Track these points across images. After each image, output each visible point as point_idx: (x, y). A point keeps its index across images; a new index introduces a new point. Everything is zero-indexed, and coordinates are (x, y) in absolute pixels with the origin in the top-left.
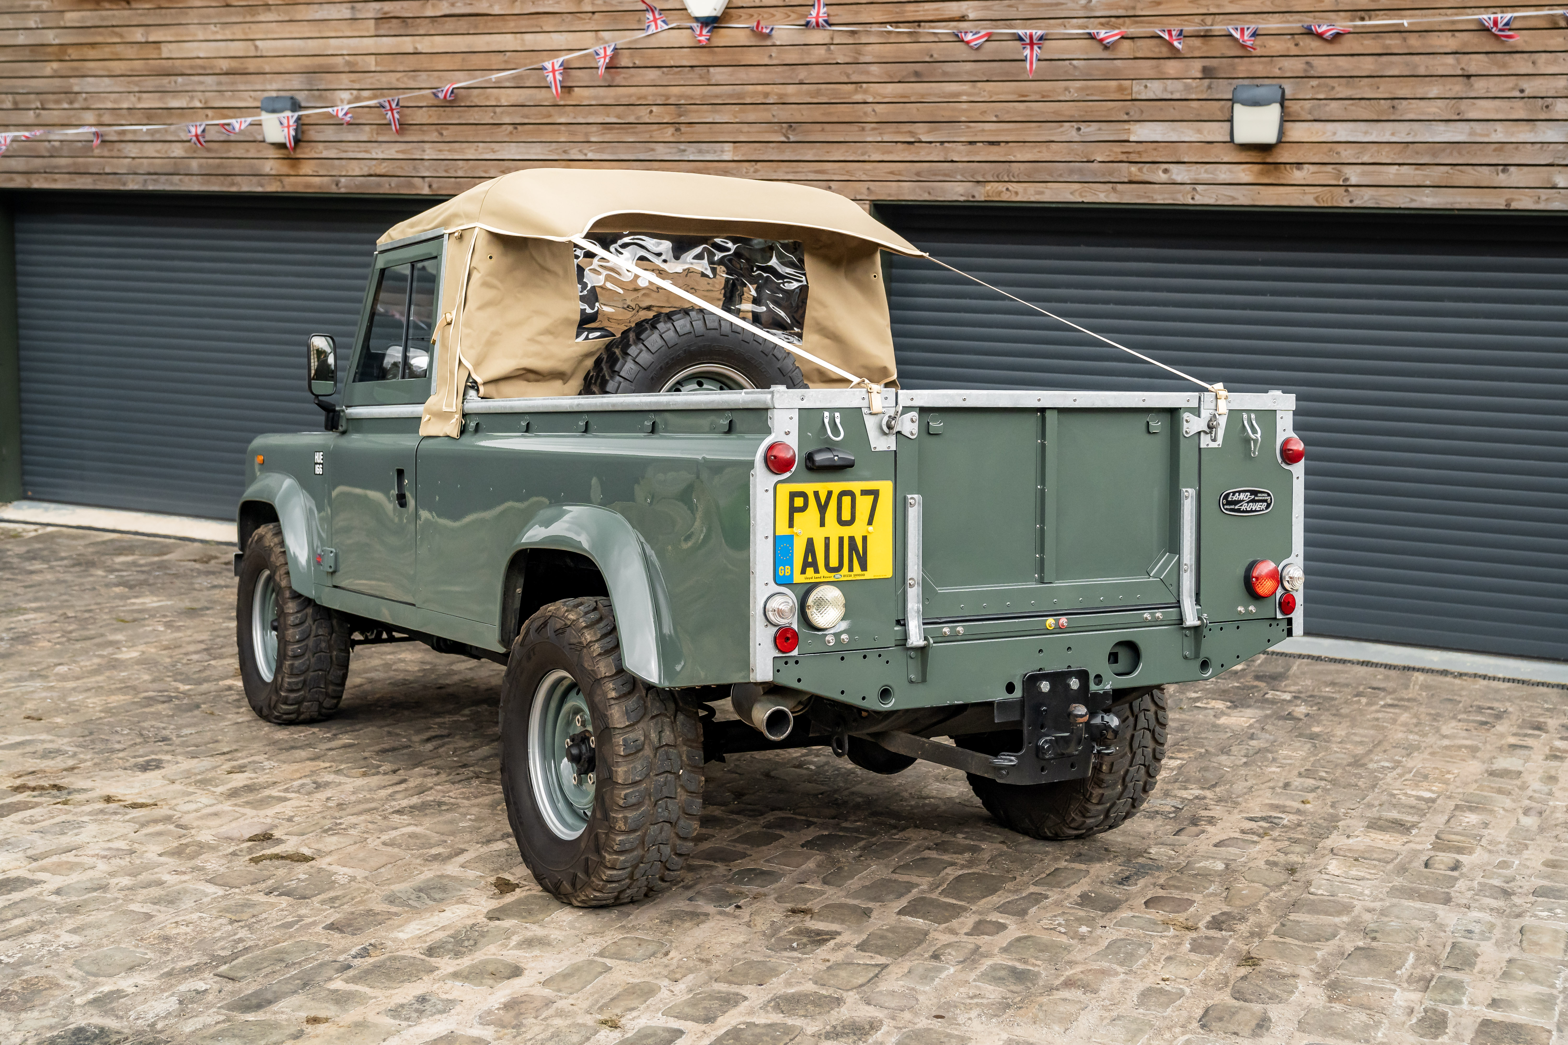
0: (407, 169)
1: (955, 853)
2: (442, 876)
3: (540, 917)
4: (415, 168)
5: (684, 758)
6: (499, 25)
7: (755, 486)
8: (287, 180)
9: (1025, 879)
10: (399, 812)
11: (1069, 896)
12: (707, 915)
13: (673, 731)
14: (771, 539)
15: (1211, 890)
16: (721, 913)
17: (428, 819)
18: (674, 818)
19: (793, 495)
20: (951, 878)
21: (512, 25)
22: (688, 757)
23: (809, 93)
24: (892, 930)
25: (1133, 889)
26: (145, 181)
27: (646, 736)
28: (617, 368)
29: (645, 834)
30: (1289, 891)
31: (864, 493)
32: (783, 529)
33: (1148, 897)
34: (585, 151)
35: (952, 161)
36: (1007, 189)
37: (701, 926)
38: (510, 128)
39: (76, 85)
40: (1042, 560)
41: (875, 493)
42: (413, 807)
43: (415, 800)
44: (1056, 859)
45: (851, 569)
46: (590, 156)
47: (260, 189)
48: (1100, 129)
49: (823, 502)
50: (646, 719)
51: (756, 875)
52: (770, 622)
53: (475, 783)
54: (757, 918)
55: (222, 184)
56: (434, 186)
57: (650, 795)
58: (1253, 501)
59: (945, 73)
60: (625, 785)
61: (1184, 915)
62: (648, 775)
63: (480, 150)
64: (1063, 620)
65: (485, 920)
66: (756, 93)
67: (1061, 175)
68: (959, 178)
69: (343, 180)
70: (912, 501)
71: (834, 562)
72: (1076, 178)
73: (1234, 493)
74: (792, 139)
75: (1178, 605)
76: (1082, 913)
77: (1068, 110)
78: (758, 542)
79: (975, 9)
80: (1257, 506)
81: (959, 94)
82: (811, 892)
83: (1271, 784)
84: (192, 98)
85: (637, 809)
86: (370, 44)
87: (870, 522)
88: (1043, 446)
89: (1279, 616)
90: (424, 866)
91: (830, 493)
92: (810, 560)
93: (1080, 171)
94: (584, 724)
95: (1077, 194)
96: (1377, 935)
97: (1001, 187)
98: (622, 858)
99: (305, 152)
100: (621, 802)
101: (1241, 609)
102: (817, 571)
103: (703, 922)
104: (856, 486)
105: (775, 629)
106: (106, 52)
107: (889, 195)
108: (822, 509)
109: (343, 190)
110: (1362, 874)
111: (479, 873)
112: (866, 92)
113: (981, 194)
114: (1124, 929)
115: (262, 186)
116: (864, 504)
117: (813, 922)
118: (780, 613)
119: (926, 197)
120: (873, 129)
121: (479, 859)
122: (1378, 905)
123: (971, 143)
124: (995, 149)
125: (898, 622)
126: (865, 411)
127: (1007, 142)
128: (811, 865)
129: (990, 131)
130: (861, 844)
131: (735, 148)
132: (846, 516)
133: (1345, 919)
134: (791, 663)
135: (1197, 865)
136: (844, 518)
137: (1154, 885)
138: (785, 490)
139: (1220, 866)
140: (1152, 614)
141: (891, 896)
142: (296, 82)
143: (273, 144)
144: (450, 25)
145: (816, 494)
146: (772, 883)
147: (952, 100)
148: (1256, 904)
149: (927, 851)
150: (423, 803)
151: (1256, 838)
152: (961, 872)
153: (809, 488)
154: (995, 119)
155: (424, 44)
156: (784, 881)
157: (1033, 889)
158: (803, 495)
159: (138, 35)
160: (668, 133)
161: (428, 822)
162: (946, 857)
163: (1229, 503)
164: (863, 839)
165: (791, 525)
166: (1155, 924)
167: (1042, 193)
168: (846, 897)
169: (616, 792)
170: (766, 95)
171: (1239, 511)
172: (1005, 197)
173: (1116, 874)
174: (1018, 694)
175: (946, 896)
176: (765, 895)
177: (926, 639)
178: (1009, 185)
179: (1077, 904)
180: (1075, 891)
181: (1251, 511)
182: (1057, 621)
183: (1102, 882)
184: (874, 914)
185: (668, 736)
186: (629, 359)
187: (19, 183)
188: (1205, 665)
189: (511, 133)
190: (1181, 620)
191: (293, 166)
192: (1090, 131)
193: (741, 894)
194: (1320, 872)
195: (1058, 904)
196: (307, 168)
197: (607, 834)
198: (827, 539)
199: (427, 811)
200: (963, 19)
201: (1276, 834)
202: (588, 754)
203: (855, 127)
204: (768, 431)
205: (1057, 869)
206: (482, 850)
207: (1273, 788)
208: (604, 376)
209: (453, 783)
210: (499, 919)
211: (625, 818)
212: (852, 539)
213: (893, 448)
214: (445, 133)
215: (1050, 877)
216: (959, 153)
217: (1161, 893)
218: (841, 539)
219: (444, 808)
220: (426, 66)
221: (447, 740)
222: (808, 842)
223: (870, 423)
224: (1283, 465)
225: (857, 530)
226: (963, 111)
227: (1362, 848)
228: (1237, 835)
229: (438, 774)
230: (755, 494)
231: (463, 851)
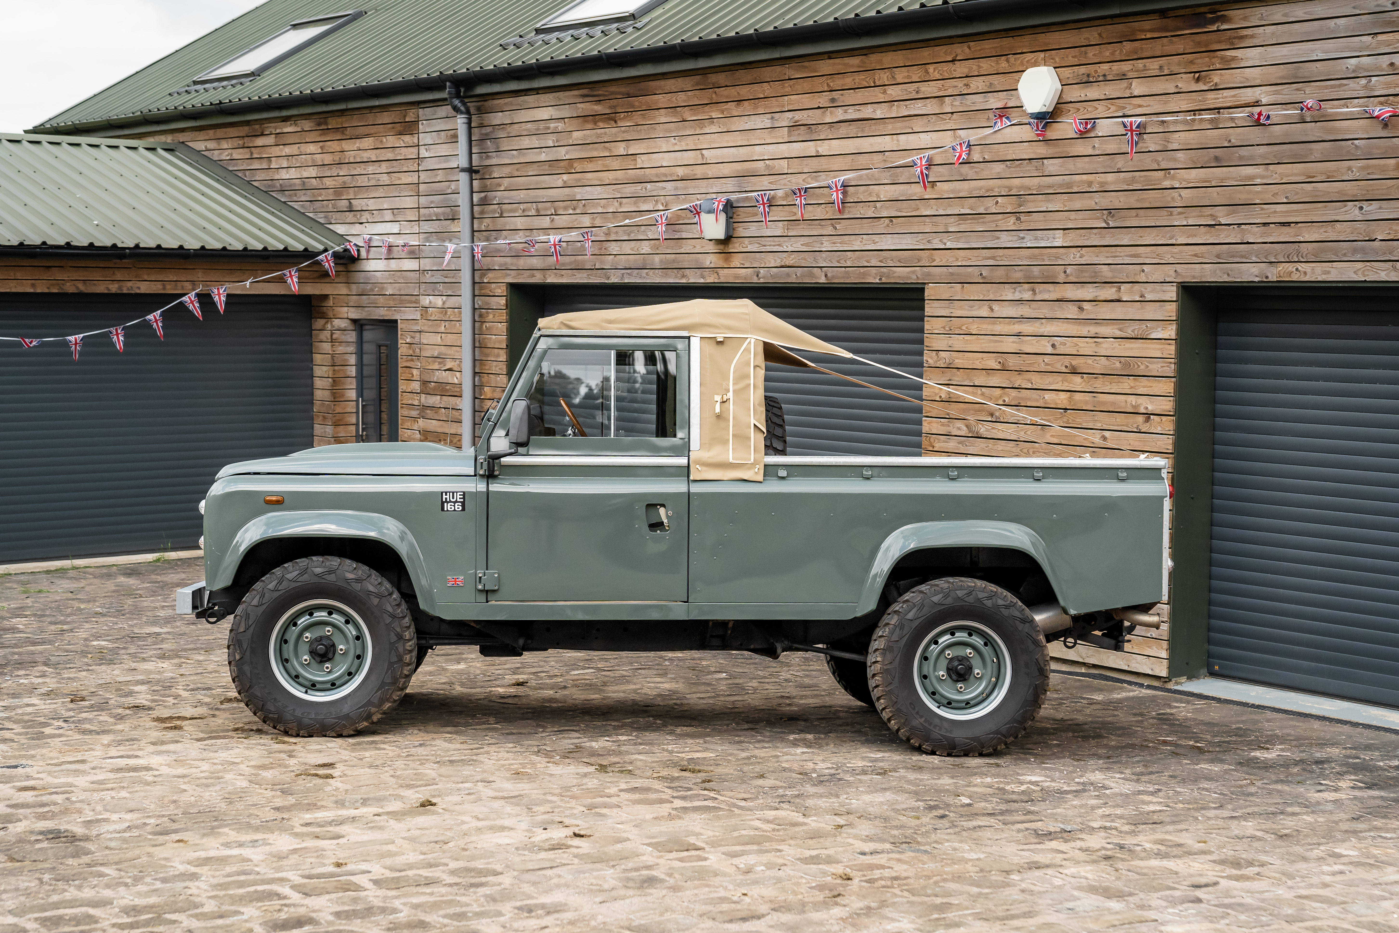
0: (809, 260)
4: (815, 260)
6: (880, 128)
8: (721, 272)
21: (890, 128)
23: (1125, 181)
26: (623, 274)
34: (945, 241)
35: (1248, 243)
36: (1297, 269)
38: (887, 220)
39: (580, 193)
46: (949, 245)
47: (702, 281)
48: (1380, 208)
55: (676, 277)
56: (829, 275)
59: (1241, 158)
63: (864, 242)
66: (1083, 182)
67: (1345, 255)
68: (1254, 259)
69: (762, 271)
72: (1358, 257)
74: (1112, 224)
77: (1350, 189)
79: (1268, 94)
81: (1253, 177)
84: (657, 202)
86: (784, 150)
93: (1363, 250)
95: (1360, 272)
97: (1291, 267)
99: (736, 246)
106: (598, 165)
107: (1194, 277)
109: (762, 280)
112: (1173, 178)
113: (1274, 274)
115: (703, 277)
119: (1226, 278)
120: (1180, 213)
123: (1265, 224)
124: (1285, 229)
127: (1297, 223)
129: (1280, 213)
131: (1064, 234)
142: (730, 185)
143: (710, 240)
144: (844, 130)
147: (1247, 184)
154: (1285, 201)
155: (824, 148)
159: (621, 149)
160: (1010, 222)
167: (1328, 273)
170: (1090, 183)
172: (1295, 277)
178: (1298, 266)
187: (537, 278)
189: (888, 226)
191: (727, 260)
192: (1372, 209)
196: (736, 261)
200: (1257, 104)
203: (1164, 212)
214: (838, 227)
216: (1253, 234)
220: (825, 167)
226: (1258, 193)
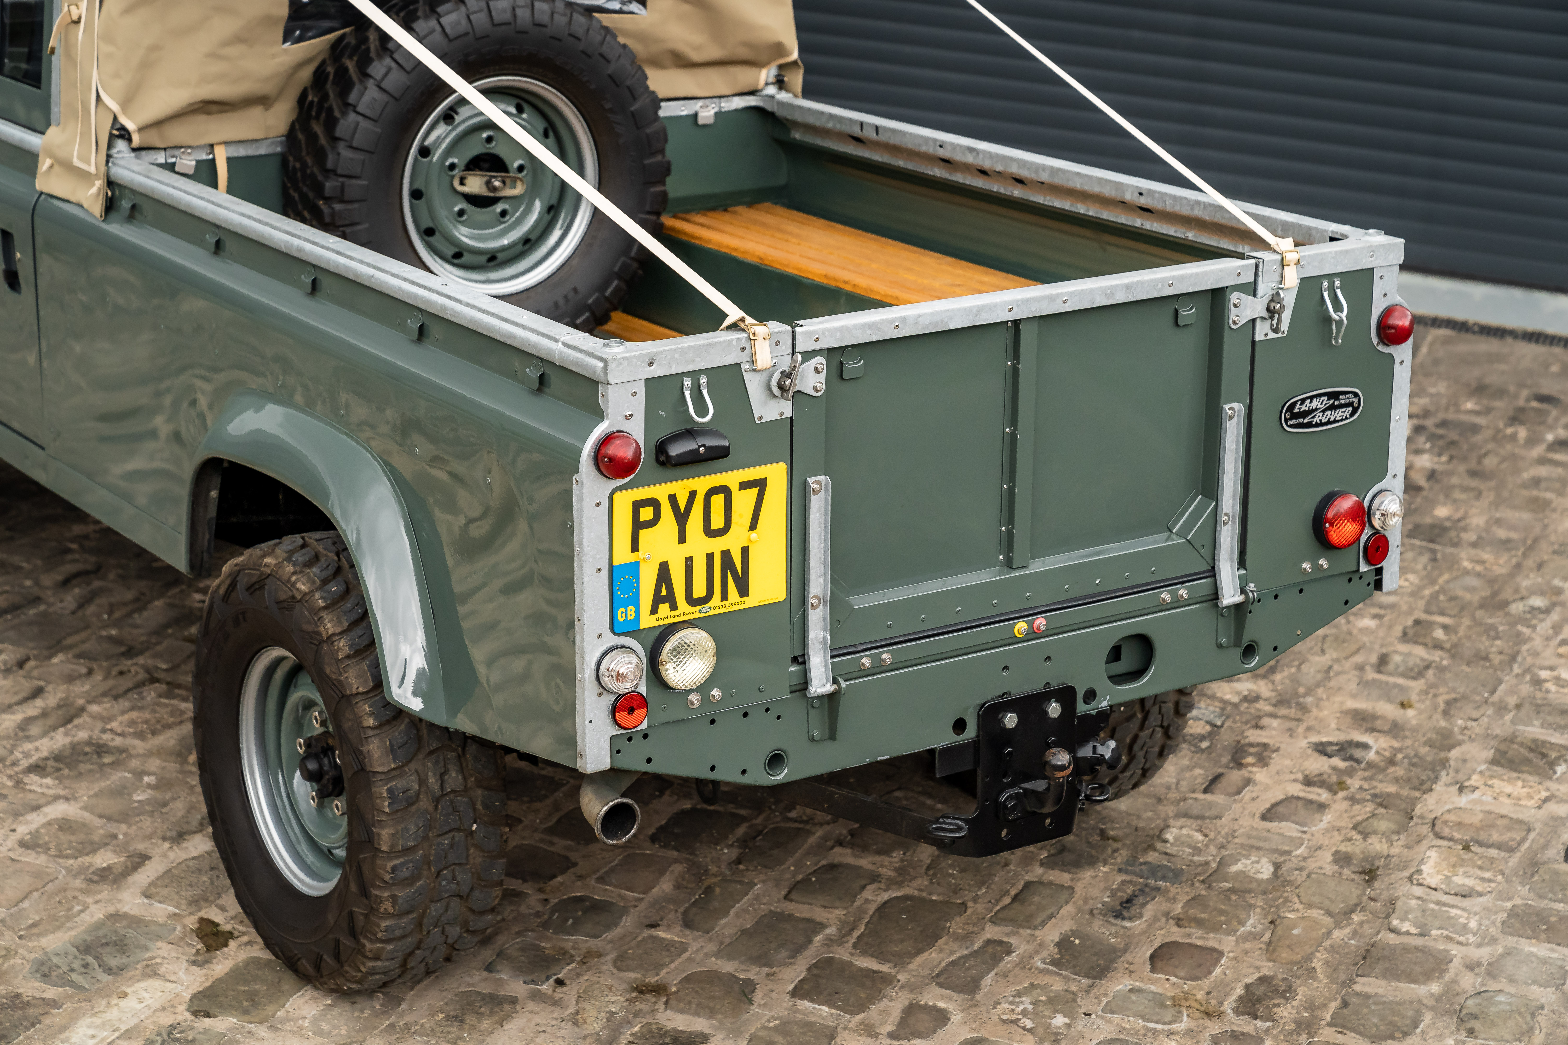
1: (879, 852)
2: (115, 917)
3: (270, 1009)
5: (479, 806)
7: (581, 499)
9: (980, 907)
10: (37, 768)
11: (1041, 945)
12: (514, 1001)
13: (461, 770)
14: (605, 573)
15: (1247, 927)
16: (536, 996)
17: (84, 784)
18: (465, 889)
19: (637, 506)
20: (872, 908)
22: (486, 806)
24: (784, 1028)
25: (1137, 925)
27: (422, 782)
28: (352, 98)
29: (423, 915)
30: (1361, 923)
31: (744, 486)
32: (623, 555)
33: (1157, 944)
37: (507, 1026)
40: (1010, 534)
41: (761, 484)
42: (57, 757)
43: (59, 740)
44: (1027, 861)
45: (724, 596)
49: (682, 507)
50: (421, 756)
51: (585, 911)
52: (604, 689)
53: (150, 694)
54: (587, 1006)
57: (429, 864)
58: (1333, 408)
60: (392, 854)
61: (1206, 983)
62: (426, 838)
64: (1040, 622)
65: (188, 1015)
70: (815, 486)
71: (699, 591)
73: (1303, 401)
75: (1212, 572)
76: (1058, 986)
78: (587, 579)
80: (1338, 414)
82: (667, 947)
83: (1358, 659)
85: (411, 885)
87: (753, 526)
88: (1015, 371)
89: (1364, 568)
90: (87, 892)
91: (693, 494)
92: (664, 592)
94: (323, 723)
96: (1476, 1025)
98: (390, 947)
100: (387, 877)
101: (1306, 566)
102: (674, 607)
103: (508, 1017)
104: (731, 478)
105: (612, 698)
108: (682, 518)
110: (1470, 882)
111: (171, 909)
114: (1117, 1018)
116: (744, 501)
117: (669, 1014)
118: (620, 677)
121: (168, 877)
122: (1484, 954)
125: (795, 660)
126: (745, 366)
128: (665, 886)
130: (741, 831)
132: (717, 523)
133: (1435, 988)
134: (638, 739)
135: (1234, 869)
136: (713, 527)
137: (1167, 915)
138: (624, 501)
139: (1265, 871)
140: (1174, 594)
141: (784, 954)
145: (673, 499)
146: (608, 927)
148: (1309, 958)
149: (838, 850)
150: (74, 746)
151: (1323, 795)
152: (886, 896)
153: (660, 492)
156: (627, 922)
157: (992, 932)
158: (654, 503)
161: (85, 790)
162: (865, 862)
163: (1295, 416)
164: (744, 819)
165: (635, 548)
166: (1163, 1006)
168: (718, 955)
169: (379, 862)
171: (1309, 425)
173: (1113, 895)
174: (971, 733)
175: (864, 953)
176: (599, 955)
177: (835, 681)
179: (1054, 963)
180: (1051, 934)
181: (1329, 422)
182: (1031, 624)
183: (1091, 912)
184: (758, 996)
185: (454, 779)
186: (370, 83)
188: (1249, 651)
190: (1215, 596)
193: (563, 956)
194: (1410, 878)
195: (1024, 964)
197: (366, 916)
198: (689, 561)
199: (83, 767)
201: (1354, 783)
202: (333, 773)
204: (600, 415)
205: (1028, 885)
206: (171, 855)
207: (1361, 668)
208: (330, 110)
209: (116, 698)
210: (208, 1015)
211: (394, 898)
212: (726, 555)
213: (788, 413)
215: (1016, 905)
217: (1176, 934)
218: (710, 557)
219: (107, 759)
221: (97, 584)
222: (661, 829)
223: (754, 385)
224: (1381, 348)
225: (734, 540)
227: (1476, 819)
228: (1296, 789)
229: (90, 672)
230: (581, 511)
231: (143, 858)
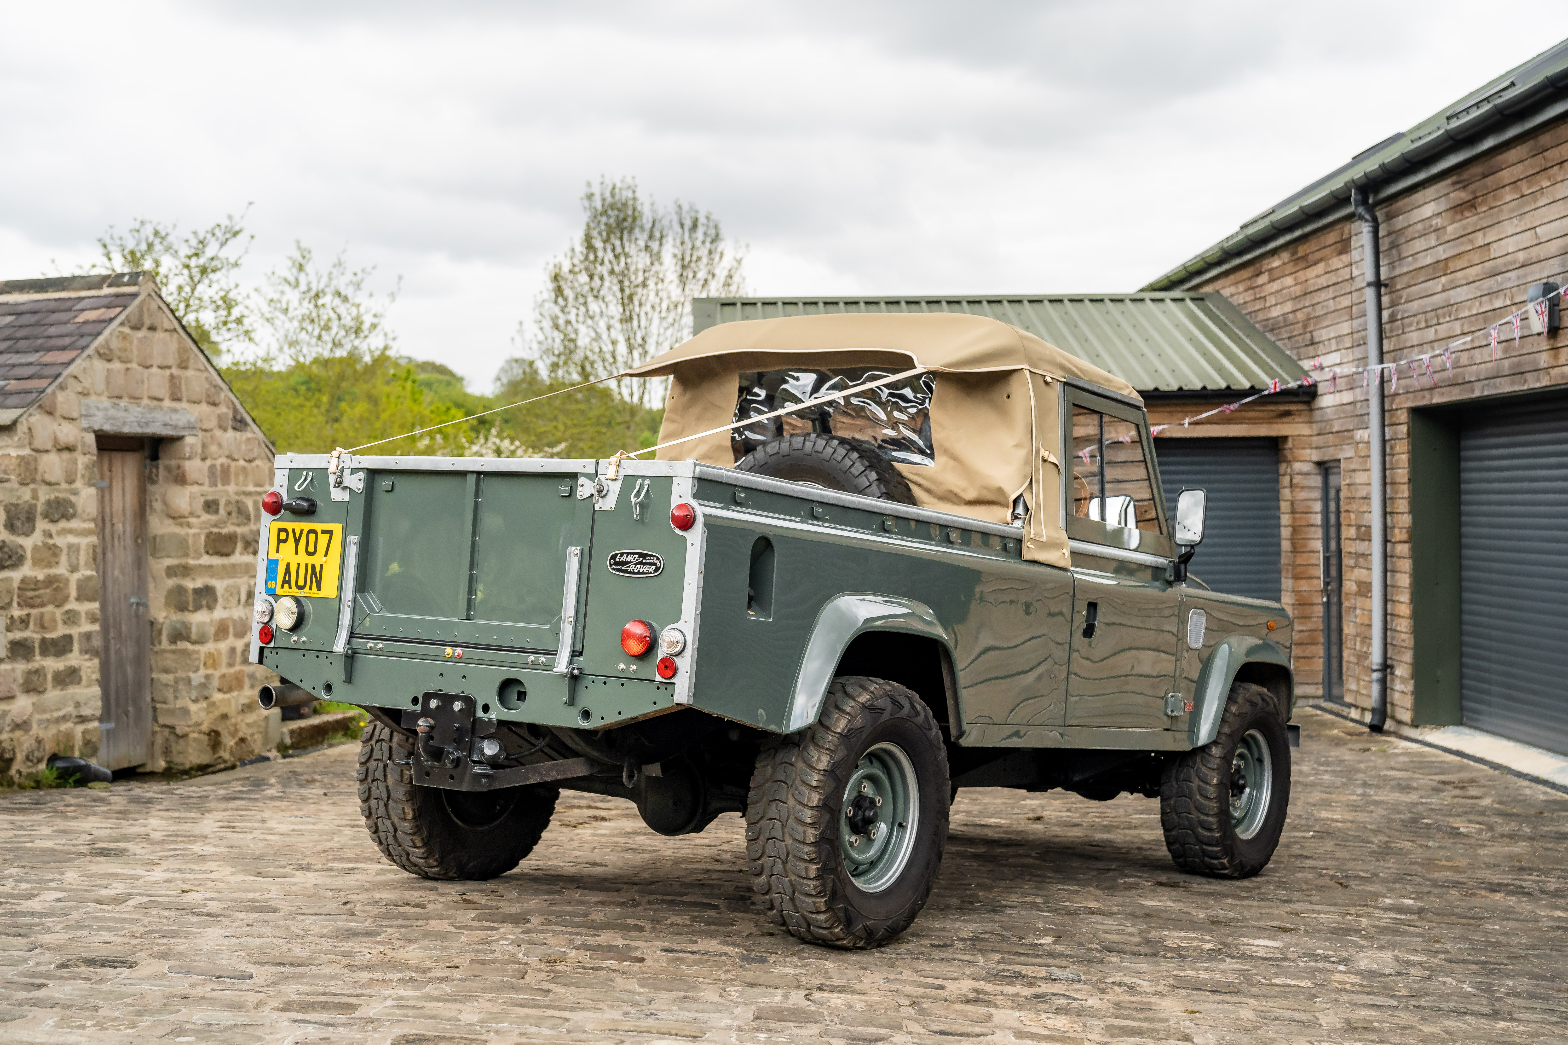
14: (265, 561)
19: (280, 530)
31: (324, 532)
32: (273, 555)
41: (330, 533)
45: (311, 589)
49: (297, 537)
58: (641, 563)
64: (459, 651)
70: (355, 541)
71: (301, 583)
73: (622, 554)
80: (646, 569)
87: (326, 555)
91: (302, 531)
92: (287, 579)
101: (622, 667)
102: (290, 587)
104: (319, 527)
105: (261, 626)
108: (297, 542)
116: (323, 539)
126: (330, 470)
132: (312, 549)
134: (274, 653)
136: (309, 550)
138: (276, 527)
140: (536, 659)
145: (294, 530)
153: (289, 526)
158: (285, 530)
163: (616, 563)
165: (278, 551)
171: (626, 571)
174: (419, 707)
181: (639, 573)
182: (453, 650)
188: (583, 713)
198: (298, 565)
212: (313, 566)
213: (347, 499)
218: (307, 565)
223: (332, 480)
224: (676, 530)
225: (318, 560)
